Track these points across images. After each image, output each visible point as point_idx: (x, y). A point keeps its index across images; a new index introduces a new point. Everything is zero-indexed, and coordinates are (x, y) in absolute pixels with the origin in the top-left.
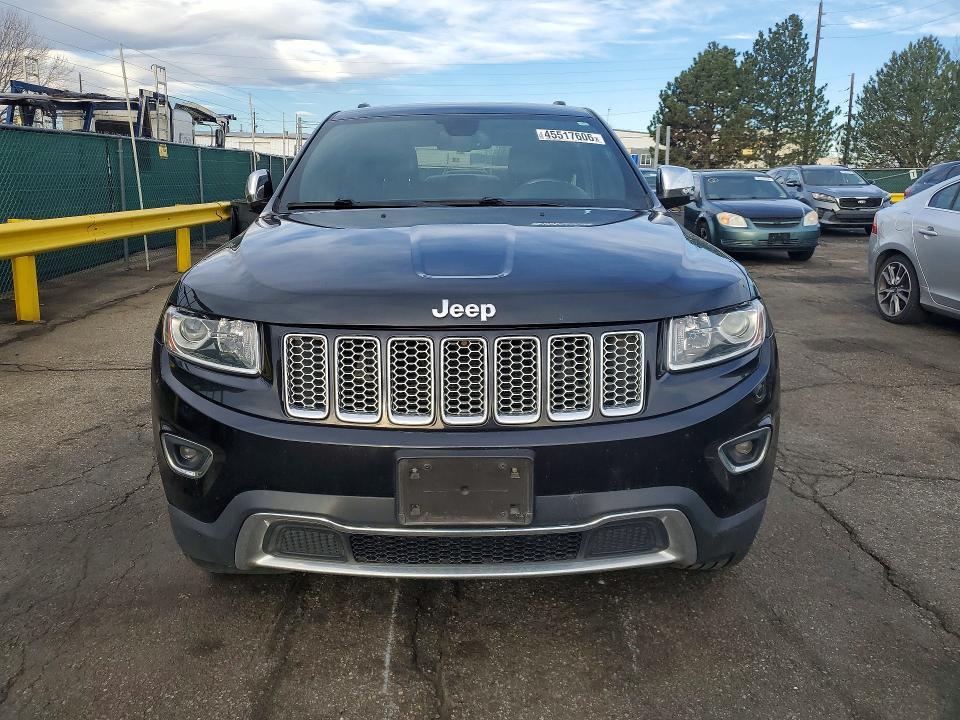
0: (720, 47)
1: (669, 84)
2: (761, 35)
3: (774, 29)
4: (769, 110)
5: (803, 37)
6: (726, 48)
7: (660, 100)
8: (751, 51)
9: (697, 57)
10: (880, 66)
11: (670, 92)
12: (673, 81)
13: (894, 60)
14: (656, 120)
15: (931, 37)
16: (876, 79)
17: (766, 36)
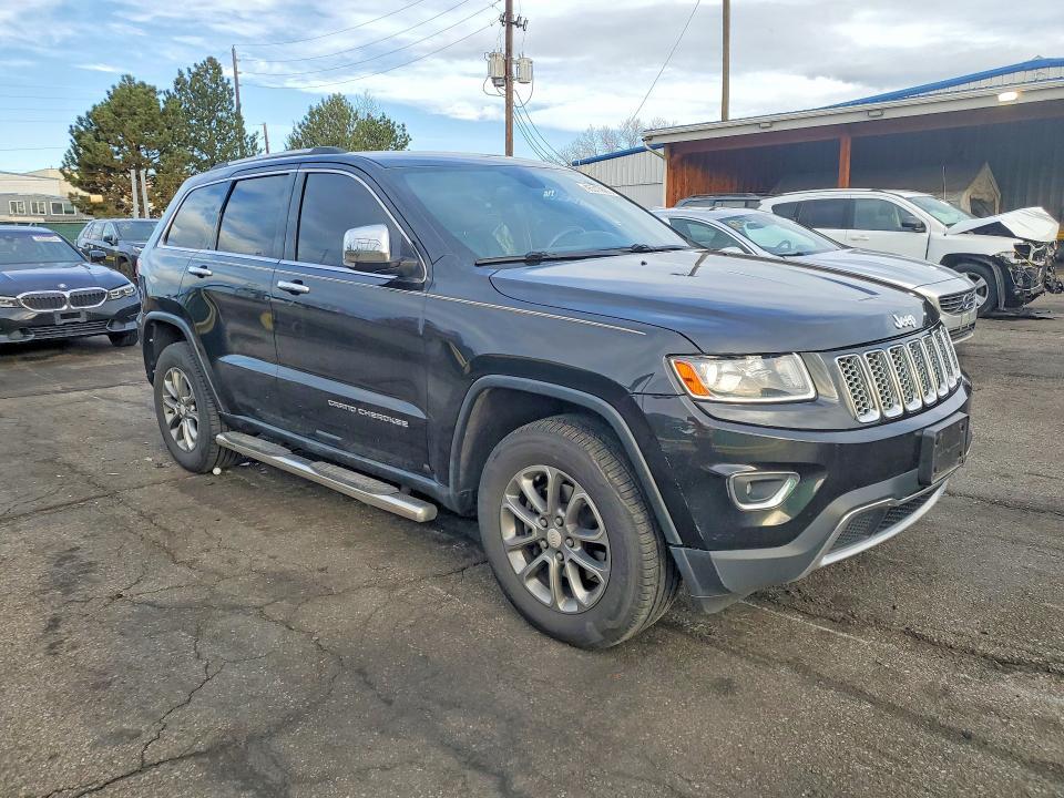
0: (137, 82)
1: (80, 119)
2: (180, 73)
3: (194, 70)
4: (204, 155)
5: (226, 81)
6: (143, 84)
7: (72, 138)
8: (172, 91)
9: (111, 90)
10: (301, 119)
11: (82, 129)
12: (84, 116)
13: (312, 114)
14: (69, 160)
15: (340, 95)
16: (299, 130)
17: (187, 77)
